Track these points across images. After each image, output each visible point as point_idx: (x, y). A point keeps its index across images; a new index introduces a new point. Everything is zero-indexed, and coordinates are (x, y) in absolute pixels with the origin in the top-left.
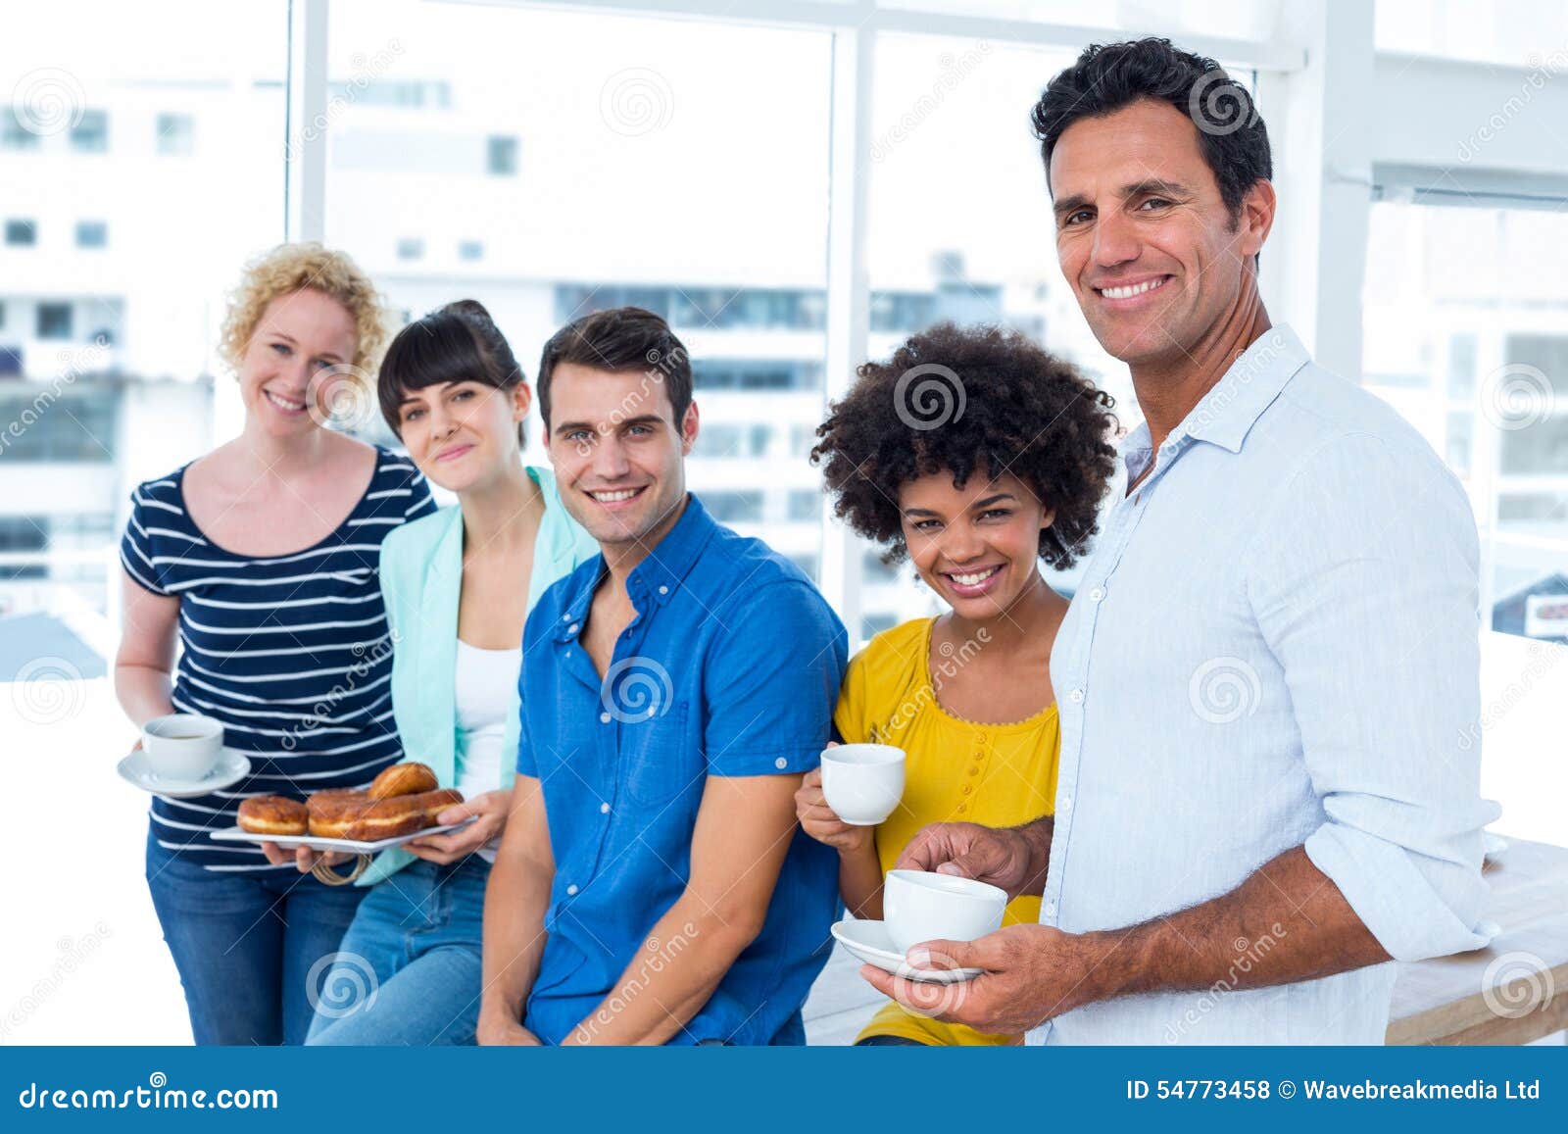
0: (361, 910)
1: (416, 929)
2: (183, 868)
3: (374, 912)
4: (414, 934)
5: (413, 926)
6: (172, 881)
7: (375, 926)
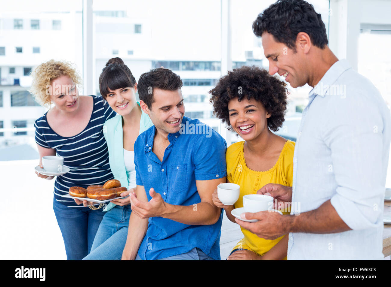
0: (104, 217)
1: (119, 222)
2: (62, 206)
3: (108, 218)
4: (118, 223)
5: (118, 222)
6: (59, 209)
7: (108, 221)
